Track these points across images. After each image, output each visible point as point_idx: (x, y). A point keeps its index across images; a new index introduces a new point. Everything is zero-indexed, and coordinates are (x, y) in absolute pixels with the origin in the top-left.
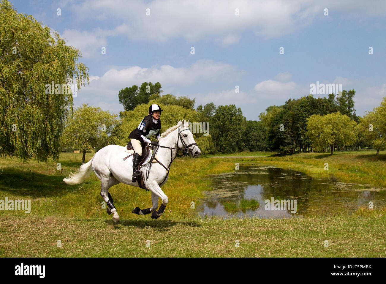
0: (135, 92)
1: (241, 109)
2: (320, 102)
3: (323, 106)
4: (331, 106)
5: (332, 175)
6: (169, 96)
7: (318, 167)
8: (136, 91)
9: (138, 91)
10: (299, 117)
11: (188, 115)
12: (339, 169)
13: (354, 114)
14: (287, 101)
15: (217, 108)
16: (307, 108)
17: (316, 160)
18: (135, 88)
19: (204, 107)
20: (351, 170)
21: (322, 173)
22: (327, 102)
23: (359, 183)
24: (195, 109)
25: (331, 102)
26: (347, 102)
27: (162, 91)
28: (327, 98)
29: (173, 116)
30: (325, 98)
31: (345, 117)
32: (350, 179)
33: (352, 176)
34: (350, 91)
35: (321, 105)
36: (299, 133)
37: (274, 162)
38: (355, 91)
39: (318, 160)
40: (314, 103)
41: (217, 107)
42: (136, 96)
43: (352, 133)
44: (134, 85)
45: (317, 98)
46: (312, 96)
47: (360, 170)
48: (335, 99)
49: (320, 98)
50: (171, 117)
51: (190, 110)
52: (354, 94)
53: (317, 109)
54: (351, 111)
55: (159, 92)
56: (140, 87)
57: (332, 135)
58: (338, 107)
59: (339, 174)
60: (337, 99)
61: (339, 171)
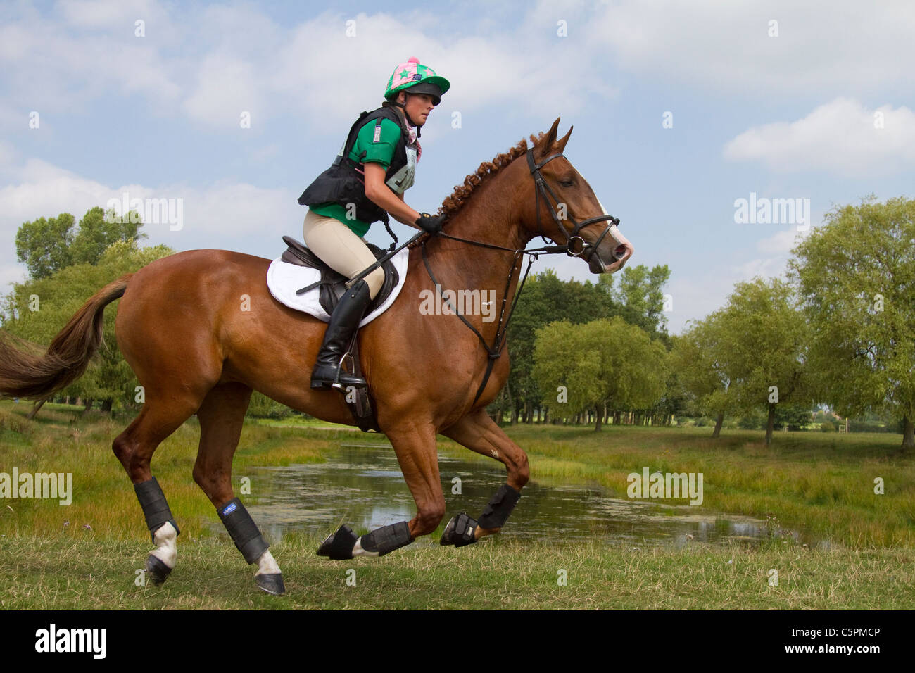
0: (67, 231)
2: (575, 292)
3: (581, 301)
4: (604, 304)
5: (595, 480)
7: (559, 460)
8: (69, 230)
9: (75, 231)
10: (519, 326)
12: (614, 467)
13: (662, 328)
16: (540, 304)
17: (555, 442)
18: (66, 221)
21: (566, 475)
22: (591, 293)
23: (663, 501)
25: (604, 292)
26: (646, 298)
27: (144, 235)
30: (589, 282)
31: (637, 332)
34: (658, 268)
35: (577, 298)
36: (514, 370)
37: (442, 445)
38: (669, 269)
39: (561, 443)
40: (558, 292)
42: (68, 244)
43: (651, 376)
44: (63, 213)
45: (568, 281)
46: (553, 274)
47: (667, 470)
48: (615, 287)
49: (575, 280)
52: (667, 278)
53: (565, 308)
54: (657, 321)
55: (136, 238)
56: (82, 219)
57: (600, 377)
58: (622, 306)
59: (613, 478)
60: (622, 286)
61: (613, 471)
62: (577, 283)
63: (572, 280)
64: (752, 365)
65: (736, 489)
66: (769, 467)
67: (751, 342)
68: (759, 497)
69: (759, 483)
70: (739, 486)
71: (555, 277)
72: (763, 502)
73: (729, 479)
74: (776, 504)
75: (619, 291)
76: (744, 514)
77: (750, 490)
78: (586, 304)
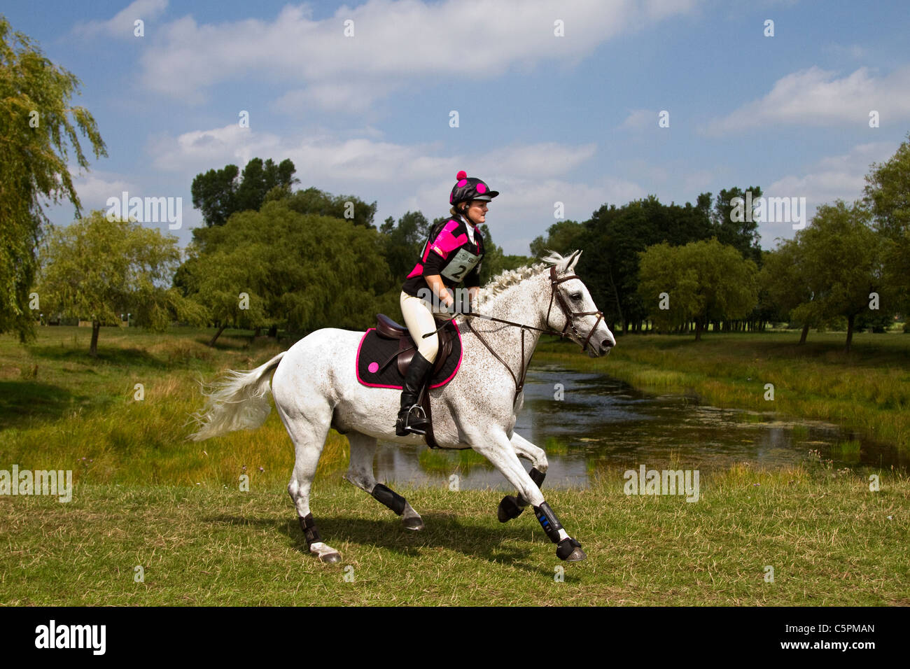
0: (232, 180)
1: (488, 227)
2: (676, 215)
3: (681, 224)
4: (702, 224)
5: (692, 388)
6: (313, 193)
7: (662, 370)
8: (235, 179)
9: (239, 179)
10: (625, 248)
11: (359, 240)
12: (710, 375)
13: (755, 244)
14: (598, 210)
15: (429, 225)
16: (644, 227)
17: (660, 352)
18: (232, 171)
19: (400, 221)
20: (738, 378)
21: (668, 383)
22: (691, 216)
23: (750, 408)
24: (374, 227)
25: (703, 214)
27: (297, 180)
28: (694, 204)
29: (319, 241)
30: (688, 205)
31: (731, 252)
32: (731, 398)
33: (736, 391)
34: (751, 188)
35: (678, 221)
36: (623, 287)
38: (761, 190)
39: (664, 352)
40: (660, 215)
41: (431, 222)
42: (234, 191)
43: (744, 291)
44: (229, 164)
45: (669, 205)
46: (656, 200)
47: (757, 378)
48: (713, 209)
49: (675, 205)
50: (314, 244)
51: (362, 227)
53: (667, 230)
54: (751, 238)
55: (290, 183)
56: (244, 169)
57: (699, 292)
58: (719, 226)
59: (708, 386)
60: (718, 207)
61: (709, 379)
62: (678, 208)
63: (672, 205)
64: (832, 281)
65: (816, 394)
66: (847, 374)
67: (831, 261)
68: (835, 403)
69: (836, 390)
70: (818, 394)
71: (657, 201)
72: (839, 408)
73: (810, 387)
74: (850, 410)
75: (715, 211)
76: (821, 420)
77: (828, 397)
78: (686, 225)
